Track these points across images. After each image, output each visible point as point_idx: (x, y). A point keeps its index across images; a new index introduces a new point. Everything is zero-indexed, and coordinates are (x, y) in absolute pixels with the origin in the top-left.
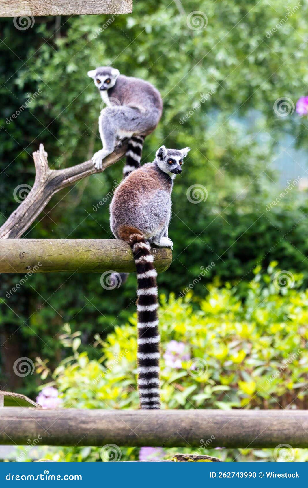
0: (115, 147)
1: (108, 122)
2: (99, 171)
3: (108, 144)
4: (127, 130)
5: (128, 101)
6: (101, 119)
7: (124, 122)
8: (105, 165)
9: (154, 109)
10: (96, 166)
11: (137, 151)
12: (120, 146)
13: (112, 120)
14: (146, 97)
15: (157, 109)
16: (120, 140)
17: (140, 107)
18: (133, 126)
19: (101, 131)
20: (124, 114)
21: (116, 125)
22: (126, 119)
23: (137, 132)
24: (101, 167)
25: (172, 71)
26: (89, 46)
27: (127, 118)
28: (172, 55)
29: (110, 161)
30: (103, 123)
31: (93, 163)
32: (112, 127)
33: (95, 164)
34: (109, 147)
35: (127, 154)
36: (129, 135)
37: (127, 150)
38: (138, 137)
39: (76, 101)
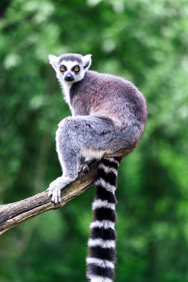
0: (79, 173)
1: (68, 138)
2: (57, 206)
3: (68, 168)
4: (94, 149)
5: (97, 108)
6: (59, 134)
7: (90, 137)
8: (65, 197)
9: (134, 121)
10: (53, 199)
11: (110, 179)
12: (86, 172)
13: (73, 134)
14: (121, 103)
15: (138, 122)
16: (86, 162)
17: (114, 119)
19: (58, 150)
20: (89, 126)
21: (79, 142)
22: (93, 133)
23: (109, 152)
24: (60, 200)
27: (95, 131)
29: (73, 192)
30: (61, 139)
31: (49, 195)
32: (73, 145)
33: (52, 195)
34: (71, 172)
35: (97, 183)
36: (99, 155)
37: (97, 178)
38: (112, 160)
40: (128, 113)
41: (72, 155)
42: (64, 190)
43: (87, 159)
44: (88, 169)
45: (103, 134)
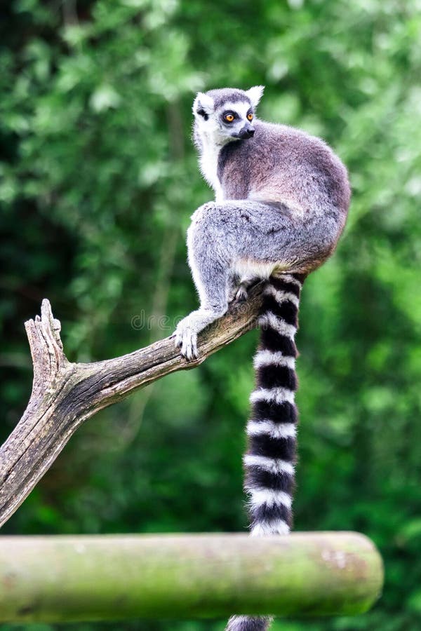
0: (230, 303)
1: (209, 240)
2: (191, 364)
3: (211, 295)
4: (257, 260)
5: (262, 184)
6: (192, 234)
7: (249, 238)
8: (206, 347)
9: (327, 207)
10: (183, 351)
12: (242, 300)
13: (217, 233)
14: (303, 175)
15: (335, 210)
16: (243, 284)
17: (291, 203)
18: (272, 248)
19: (193, 262)
20: (247, 218)
21: (229, 247)
22: (254, 231)
23: (283, 264)
24: (196, 352)
25: (356, 101)
26: (149, 42)
27: (257, 228)
28: (356, 61)
29: (219, 338)
30: (196, 243)
31: (177, 343)
32: (219, 253)
34: (215, 302)
35: (262, 321)
36: (265, 271)
37: (262, 311)
38: (288, 279)
39: (118, 182)
40: (316, 192)
41: (216, 270)
42: (203, 335)
43: (245, 278)
44: (246, 296)
45: (272, 232)
